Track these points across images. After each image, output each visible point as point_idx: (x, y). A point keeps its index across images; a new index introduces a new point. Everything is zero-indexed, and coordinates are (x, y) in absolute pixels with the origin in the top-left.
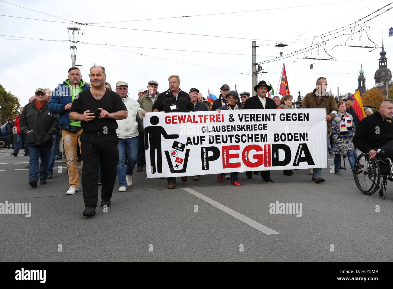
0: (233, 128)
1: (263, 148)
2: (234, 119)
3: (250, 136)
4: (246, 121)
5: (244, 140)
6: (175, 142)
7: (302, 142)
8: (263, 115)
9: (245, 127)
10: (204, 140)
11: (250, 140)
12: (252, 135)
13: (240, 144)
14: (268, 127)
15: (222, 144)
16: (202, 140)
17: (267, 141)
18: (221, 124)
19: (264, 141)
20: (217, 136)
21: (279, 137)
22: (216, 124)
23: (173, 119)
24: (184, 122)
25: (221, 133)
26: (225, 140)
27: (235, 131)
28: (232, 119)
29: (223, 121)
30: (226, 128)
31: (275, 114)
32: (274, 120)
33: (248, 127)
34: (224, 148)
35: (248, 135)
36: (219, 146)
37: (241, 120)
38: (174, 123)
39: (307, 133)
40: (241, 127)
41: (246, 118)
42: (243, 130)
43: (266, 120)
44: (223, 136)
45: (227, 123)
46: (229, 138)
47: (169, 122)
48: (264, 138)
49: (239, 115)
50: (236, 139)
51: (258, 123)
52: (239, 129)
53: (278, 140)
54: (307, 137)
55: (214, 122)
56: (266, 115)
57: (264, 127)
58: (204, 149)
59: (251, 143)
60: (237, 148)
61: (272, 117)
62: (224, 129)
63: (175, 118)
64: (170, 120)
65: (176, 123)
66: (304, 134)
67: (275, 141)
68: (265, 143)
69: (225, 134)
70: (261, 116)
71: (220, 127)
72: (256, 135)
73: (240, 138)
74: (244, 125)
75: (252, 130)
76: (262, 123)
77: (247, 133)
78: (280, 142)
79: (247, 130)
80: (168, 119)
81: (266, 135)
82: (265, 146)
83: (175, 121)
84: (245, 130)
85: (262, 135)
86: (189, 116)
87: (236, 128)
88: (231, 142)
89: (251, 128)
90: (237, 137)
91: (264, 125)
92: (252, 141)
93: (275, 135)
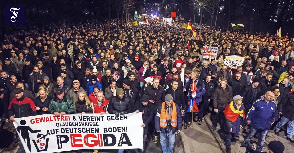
0: (76, 124)
1: (97, 136)
2: (76, 119)
3: (88, 129)
4: (84, 120)
5: (84, 131)
6: (39, 134)
7: (124, 132)
8: (95, 117)
9: (84, 124)
10: (58, 131)
11: (88, 131)
12: (89, 129)
13: (82, 133)
14: (99, 124)
15: (70, 133)
16: (57, 131)
17: (99, 132)
18: (68, 122)
19: (97, 132)
20: (66, 129)
21: (108, 130)
22: (65, 122)
23: (36, 121)
24: (44, 121)
25: (69, 127)
26: (72, 131)
27: (78, 126)
28: (75, 119)
29: (69, 120)
30: (72, 124)
31: (104, 117)
32: (103, 120)
33: (86, 124)
34: (71, 135)
35: (87, 129)
36: (69, 135)
37: (81, 120)
38: (37, 123)
39: (127, 127)
40: (81, 124)
41: (84, 119)
42: (83, 125)
43: (97, 120)
44: (70, 129)
45: (72, 121)
46: (74, 130)
47: (33, 122)
48: (98, 130)
49: (79, 117)
50: (79, 131)
51: (92, 122)
52: (80, 125)
53: (107, 132)
54: (127, 130)
55: (64, 120)
56: (97, 117)
57: (97, 124)
58: (59, 136)
59: (88, 133)
60: (80, 136)
61: (101, 119)
62: (70, 124)
63: (37, 120)
64: (34, 121)
65: (39, 122)
66: (125, 127)
67: (105, 132)
68: (98, 133)
69: (71, 127)
70: (94, 118)
71: (68, 123)
72: (91, 129)
73: (81, 130)
74: (83, 123)
75: (89, 126)
76: (95, 122)
77: (85, 127)
78: (108, 133)
79: (86, 126)
80: (32, 121)
81: (98, 129)
82: (98, 135)
83: (37, 121)
84: (84, 126)
85: (95, 129)
86: (47, 118)
87: (78, 124)
88: (76, 132)
89: (88, 124)
90: (79, 129)
91: (96, 123)
92: (90, 132)
93: (104, 129)
